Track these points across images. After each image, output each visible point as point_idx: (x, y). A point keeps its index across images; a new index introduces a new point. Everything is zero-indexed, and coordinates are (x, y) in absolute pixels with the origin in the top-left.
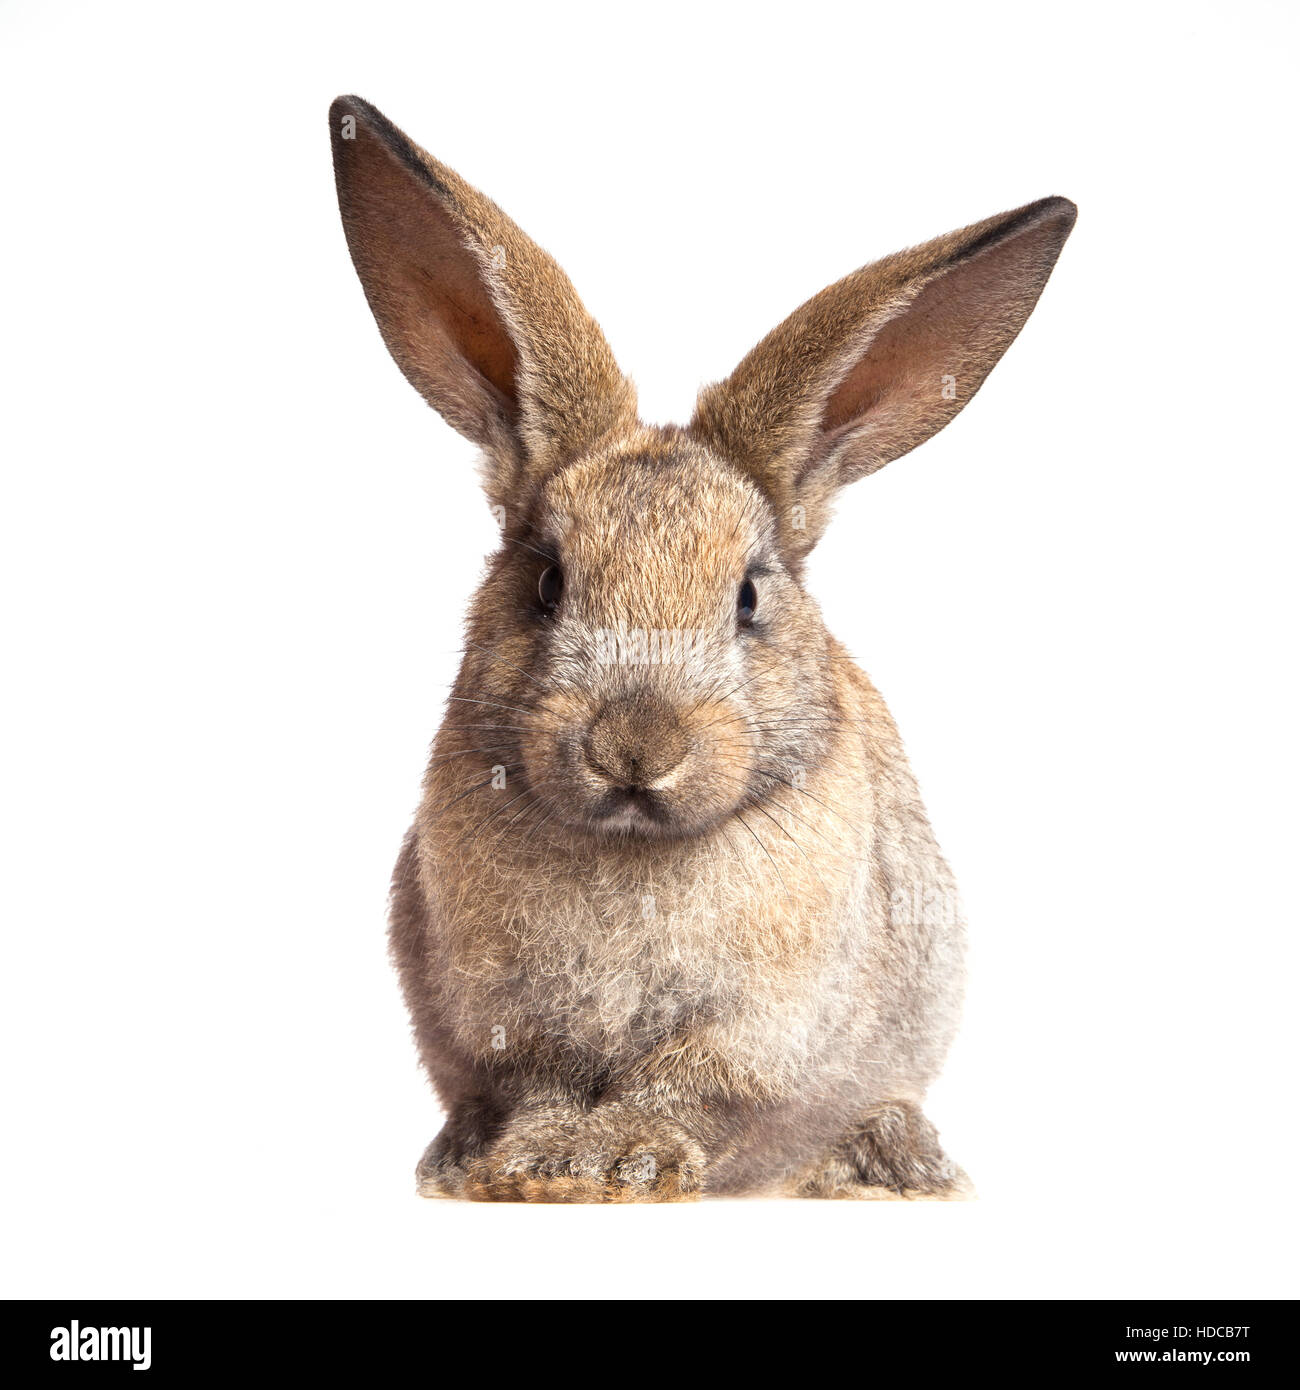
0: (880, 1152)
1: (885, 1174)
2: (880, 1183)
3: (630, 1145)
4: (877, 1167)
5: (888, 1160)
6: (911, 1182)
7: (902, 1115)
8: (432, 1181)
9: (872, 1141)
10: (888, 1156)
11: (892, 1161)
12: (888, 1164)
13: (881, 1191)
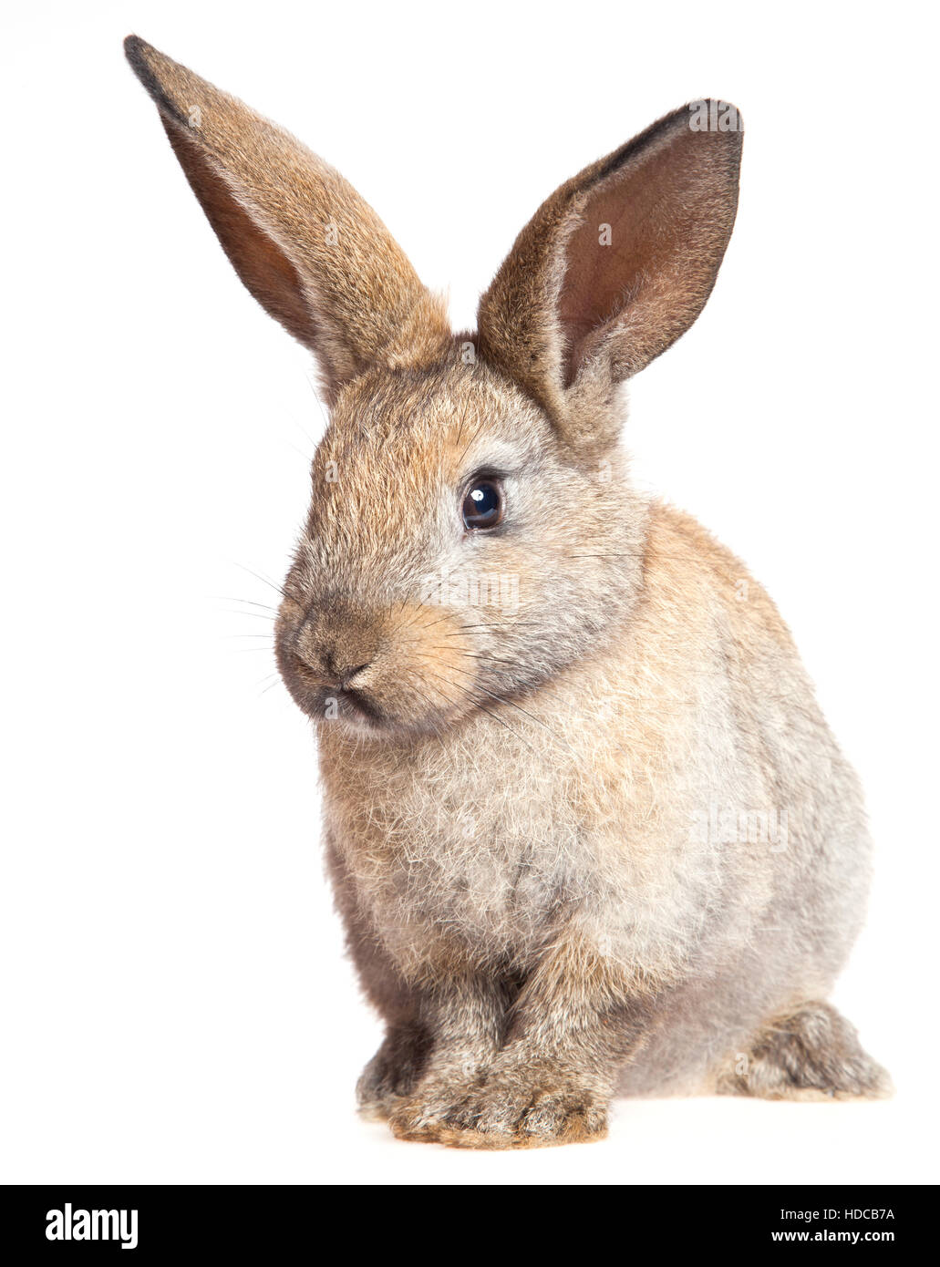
0: (809, 1055)
1: (815, 1078)
2: (813, 1085)
3: (536, 1095)
4: (808, 1071)
5: (818, 1063)
6: (842, 1084)
7: (827, 1018)
8: (371, 1106)
9: (801, 1045)
10: (817, 1058)
11: (822, 1064)
12: (818, 1067)
13: (816, 1093)
